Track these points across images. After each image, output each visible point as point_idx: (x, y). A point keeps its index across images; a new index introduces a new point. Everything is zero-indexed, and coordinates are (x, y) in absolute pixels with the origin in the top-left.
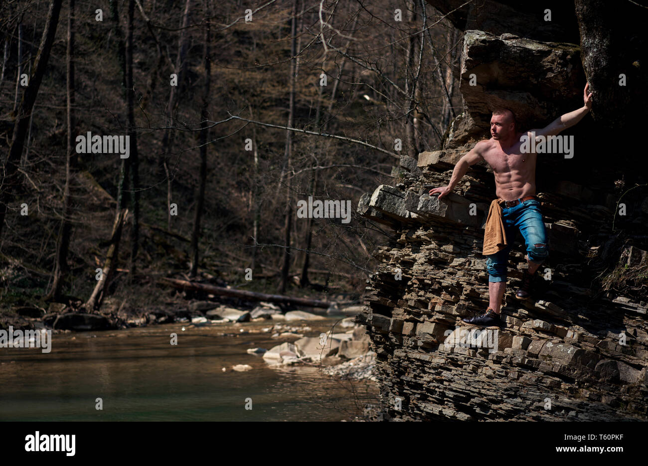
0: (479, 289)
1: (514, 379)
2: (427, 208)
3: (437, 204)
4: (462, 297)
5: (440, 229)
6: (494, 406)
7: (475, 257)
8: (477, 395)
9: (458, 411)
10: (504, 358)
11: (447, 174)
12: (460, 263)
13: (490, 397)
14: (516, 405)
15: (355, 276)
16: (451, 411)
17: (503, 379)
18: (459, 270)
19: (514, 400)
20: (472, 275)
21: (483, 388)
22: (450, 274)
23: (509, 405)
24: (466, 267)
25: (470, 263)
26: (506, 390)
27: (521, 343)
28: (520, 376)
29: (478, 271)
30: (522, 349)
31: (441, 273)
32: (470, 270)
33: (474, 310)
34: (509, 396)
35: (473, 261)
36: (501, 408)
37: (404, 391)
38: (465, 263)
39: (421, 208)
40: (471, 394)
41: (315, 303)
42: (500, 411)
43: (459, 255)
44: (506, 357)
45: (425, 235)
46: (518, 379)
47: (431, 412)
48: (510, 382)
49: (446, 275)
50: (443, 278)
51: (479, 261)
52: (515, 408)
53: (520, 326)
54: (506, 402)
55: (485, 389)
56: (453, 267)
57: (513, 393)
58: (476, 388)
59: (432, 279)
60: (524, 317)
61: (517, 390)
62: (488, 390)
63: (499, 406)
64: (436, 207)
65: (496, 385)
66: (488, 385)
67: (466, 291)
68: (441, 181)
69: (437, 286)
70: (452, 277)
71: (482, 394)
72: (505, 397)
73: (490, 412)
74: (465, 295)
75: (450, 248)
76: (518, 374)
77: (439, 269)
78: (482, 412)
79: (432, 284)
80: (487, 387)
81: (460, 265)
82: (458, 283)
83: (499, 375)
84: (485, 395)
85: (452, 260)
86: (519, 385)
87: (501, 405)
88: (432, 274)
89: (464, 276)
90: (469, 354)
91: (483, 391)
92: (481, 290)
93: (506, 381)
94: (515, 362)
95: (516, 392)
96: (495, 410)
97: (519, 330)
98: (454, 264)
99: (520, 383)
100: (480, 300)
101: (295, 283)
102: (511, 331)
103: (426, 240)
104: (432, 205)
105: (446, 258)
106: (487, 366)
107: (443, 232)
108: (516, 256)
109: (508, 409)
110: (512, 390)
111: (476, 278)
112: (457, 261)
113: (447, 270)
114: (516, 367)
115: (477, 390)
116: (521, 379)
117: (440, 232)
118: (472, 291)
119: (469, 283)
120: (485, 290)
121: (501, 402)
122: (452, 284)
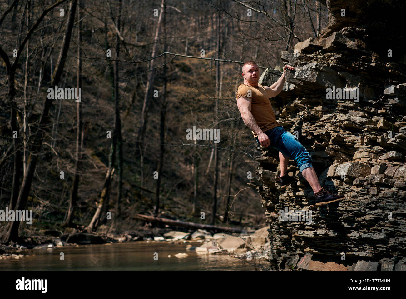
0: (343, 135)
1: (374, 196)
2: (302, 76)
3: (309, 73)
4: (331, 142)
5: (312, 96)
6: (358, 219)
7: (339, 113)
8: (344, 212)
9: (329, 230)
10: (365, 181)
11: (316, 53)
12: (328, 117)
13: (355, 212)
14: (376, 215)
15: (258, 216)
16: (324, 230)
17: (365, 197)
18: (327, 123)
19: (375, 211)
20: (337, 126)
21: (349, 206)
22: (321, 126)
23: (371, 216)
24: (333, 120)
25: (336, 117)
26: (368, 204)
27: (378, 169)
28: (378, 193)
29: (341, 121)
30: (380, 173)
31: (313, 127)
32: (335, 122)
33: (340, 152)
34: (371, 209)
35: (338, 116)
36: (364, 220)
37: (288, 228)
38: (332, 117)
39: (297, 76)
40: (340, 212)
41: (232, 230)
42: (364, 222)
43: (326, 112)
44: (367, 180)
45: (301, 103)
46: (377, 195)
47: (308, 236)
48: (371, 198)
49: (317, 128)
50: (315, 130)
51: (342, 114)
52: (376, 217)
53: (377, 159)
54: (368, 214)
55: (351, 206)
56: (323, 121)
57: (374, 206)
58: (343, 207)
59: (306, 132)
60: (379, 152)
61: (377, 202)
62: (353, 207)
63: (363, 218)
64: (308, 75)
65: (359, 202)
66: (353, 203)
67: (333, 136)
68: (312, 58)
69: (310, 137)
70: (321, 128)
71: (349, 211)
72: (367, 210)
73: (355, 225)
74: (332, 140)
75: (319, 108)
76: (378, 191)
77: (311, 125)
78: (348, 226)
79: (307, 136)
80: (352, 205)
81: (328, 119)
82: (327, 132)
83: (362, 194)
84: (351, 211)
85: (322, 117)
86: (379, 199)
87: (364, 217)
88: (307, 128)
89: (331, 127)
90: (337, 183)
91: (349, 209)
92: (345, 135)
93: (368, 197)
94: (374, 183)
95: (376, 204)
96: (359, 222)
97: (376, 162)
98: (323, 119)
99: (379, 197)
100: (344, 143)
101: (220, 220)
102: (370, 164)
103: (301, 107)
104: (305, 74)
105: (317, 115)
106: (352, 191)
107: (314, 98)
108: (371, 111)
109: (370, 219)
110: (373, 203)
111: (341, 126)
112: (325, 117)
113: (318, 124)
114: (375, 186)
115: (344, 209)
116: (380, 195)
117: (311, 98)
118: (338, 136)
119: (335, 131)
120: (348, 136)
121: (365, 214)
122: (322, 133)
